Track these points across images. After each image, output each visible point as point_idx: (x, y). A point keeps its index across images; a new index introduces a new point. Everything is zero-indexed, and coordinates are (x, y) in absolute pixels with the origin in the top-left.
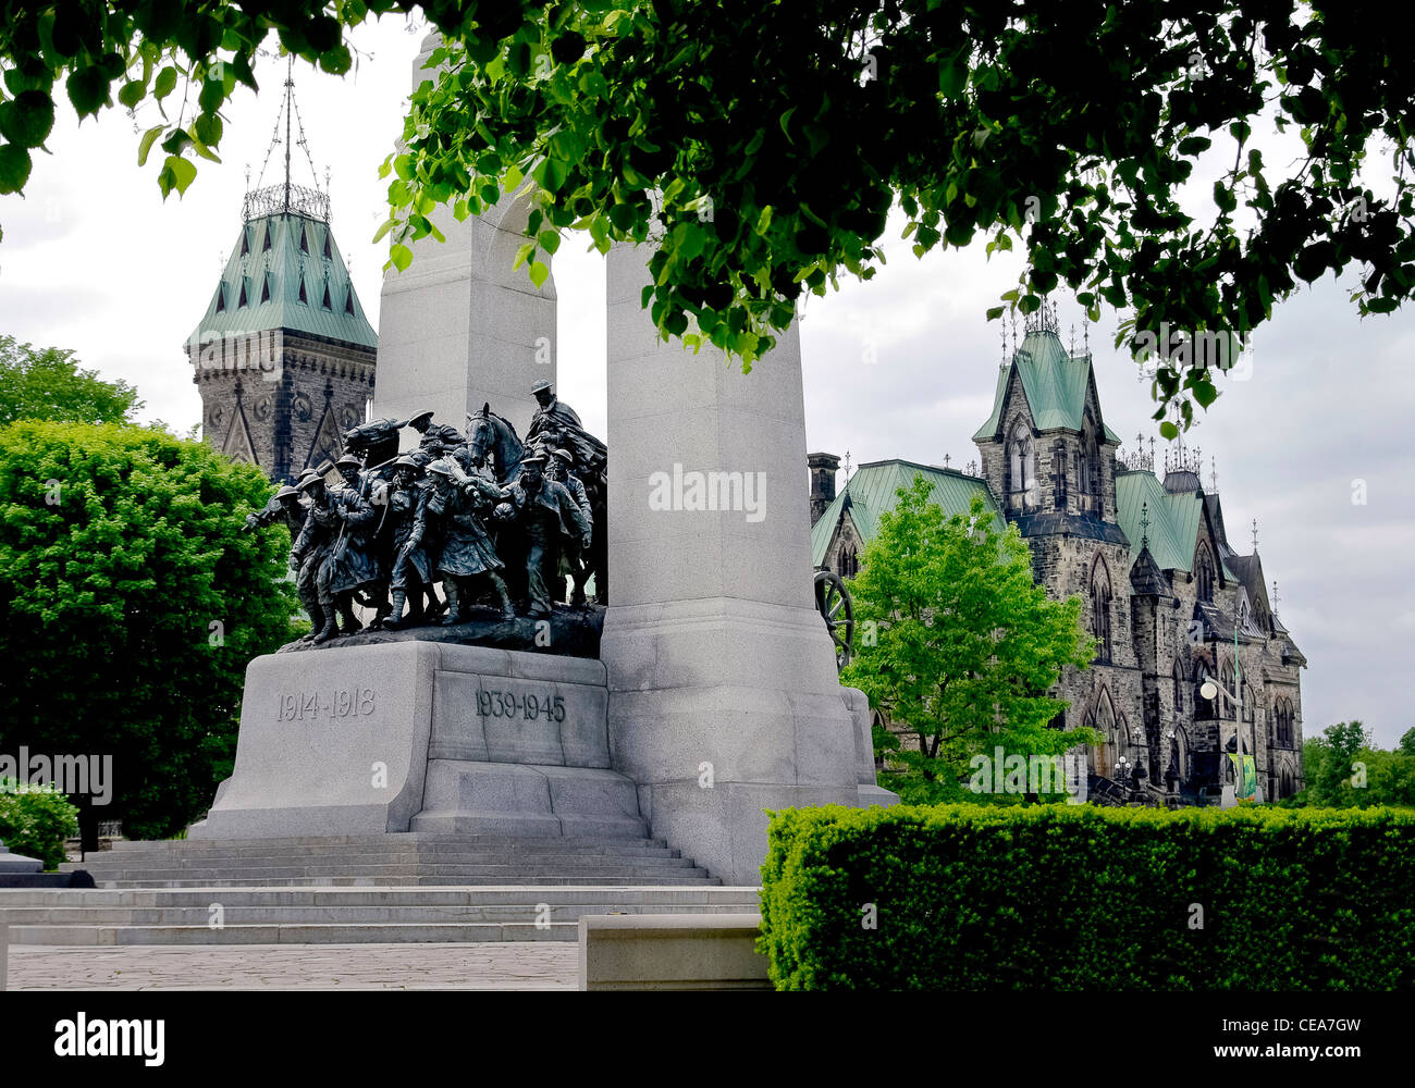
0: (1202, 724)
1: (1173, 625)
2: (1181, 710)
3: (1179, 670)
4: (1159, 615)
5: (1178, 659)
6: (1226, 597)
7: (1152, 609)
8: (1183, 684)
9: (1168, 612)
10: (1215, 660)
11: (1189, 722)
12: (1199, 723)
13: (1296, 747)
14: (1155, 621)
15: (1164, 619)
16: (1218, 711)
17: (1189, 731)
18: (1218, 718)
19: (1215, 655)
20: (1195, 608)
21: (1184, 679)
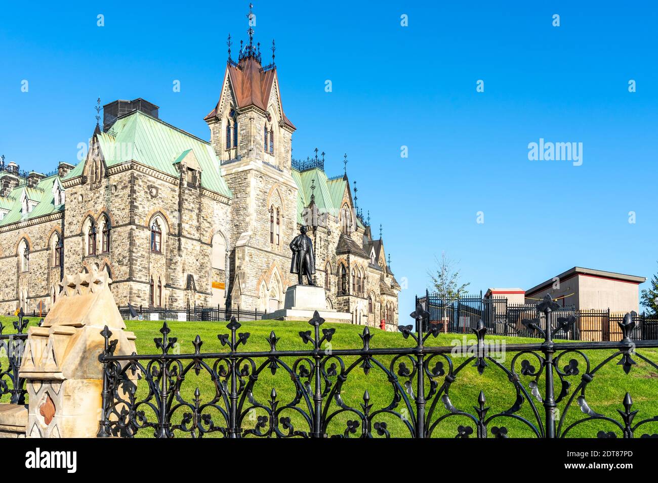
0: (340, 298)
1: (327, 243)
2: (329, 290)
3: (329, 268)
4: (318, 236)
5: (328, 262)
6: (358, 236)
7: (314, 233)
8: (331, 276)
9: (323, 236)
10: (348, 264)
11: (334, 297)
12: (339, 298)
13: (395, 323)
14: (315, 239)
15: (321, 239)
16: (349, 291)
17: (333, 302)
18: (349, 295)
19: (348, 261)
20: (340, 237)
21: (331, 274)
